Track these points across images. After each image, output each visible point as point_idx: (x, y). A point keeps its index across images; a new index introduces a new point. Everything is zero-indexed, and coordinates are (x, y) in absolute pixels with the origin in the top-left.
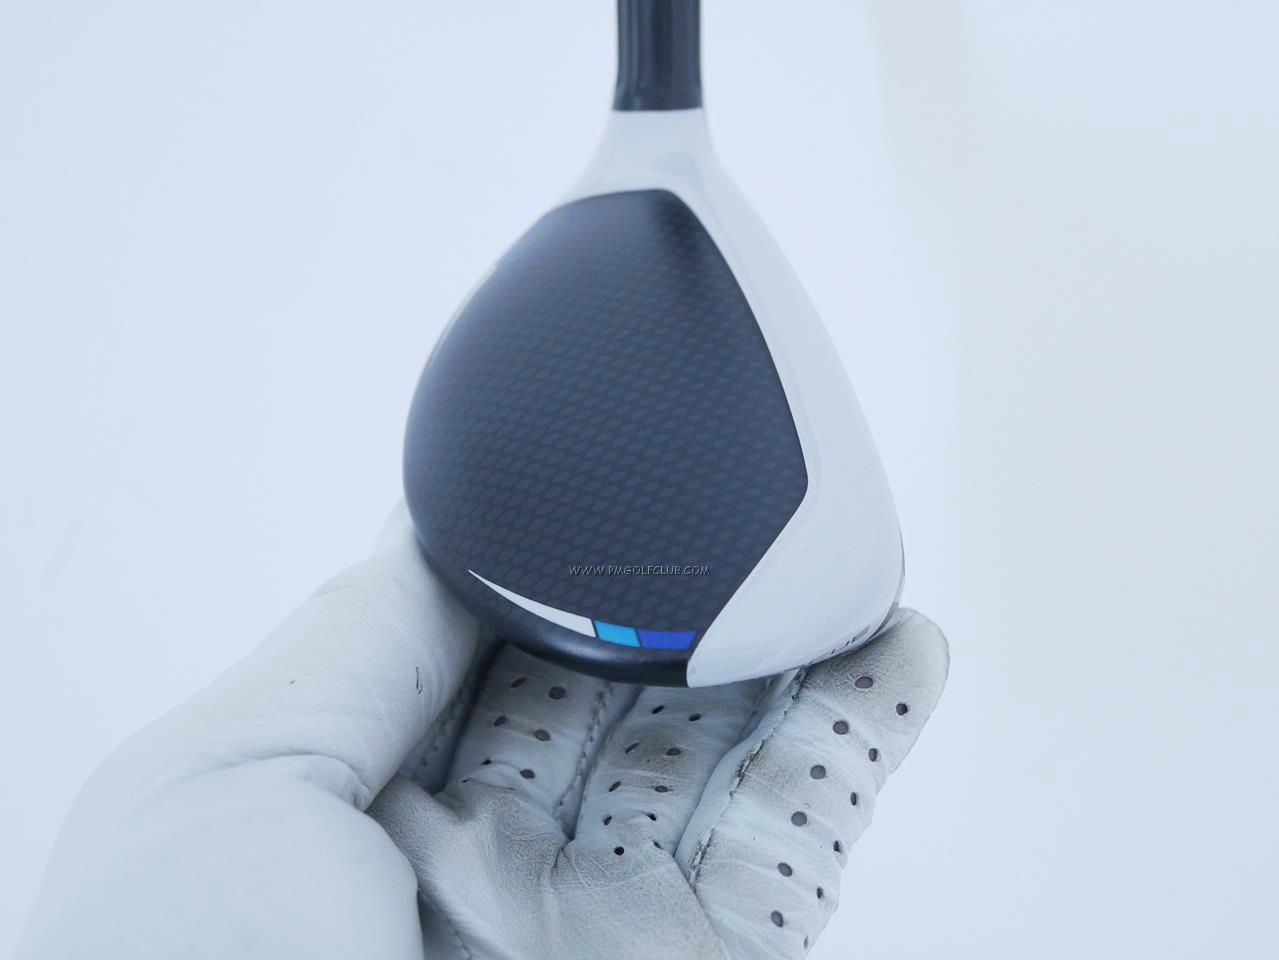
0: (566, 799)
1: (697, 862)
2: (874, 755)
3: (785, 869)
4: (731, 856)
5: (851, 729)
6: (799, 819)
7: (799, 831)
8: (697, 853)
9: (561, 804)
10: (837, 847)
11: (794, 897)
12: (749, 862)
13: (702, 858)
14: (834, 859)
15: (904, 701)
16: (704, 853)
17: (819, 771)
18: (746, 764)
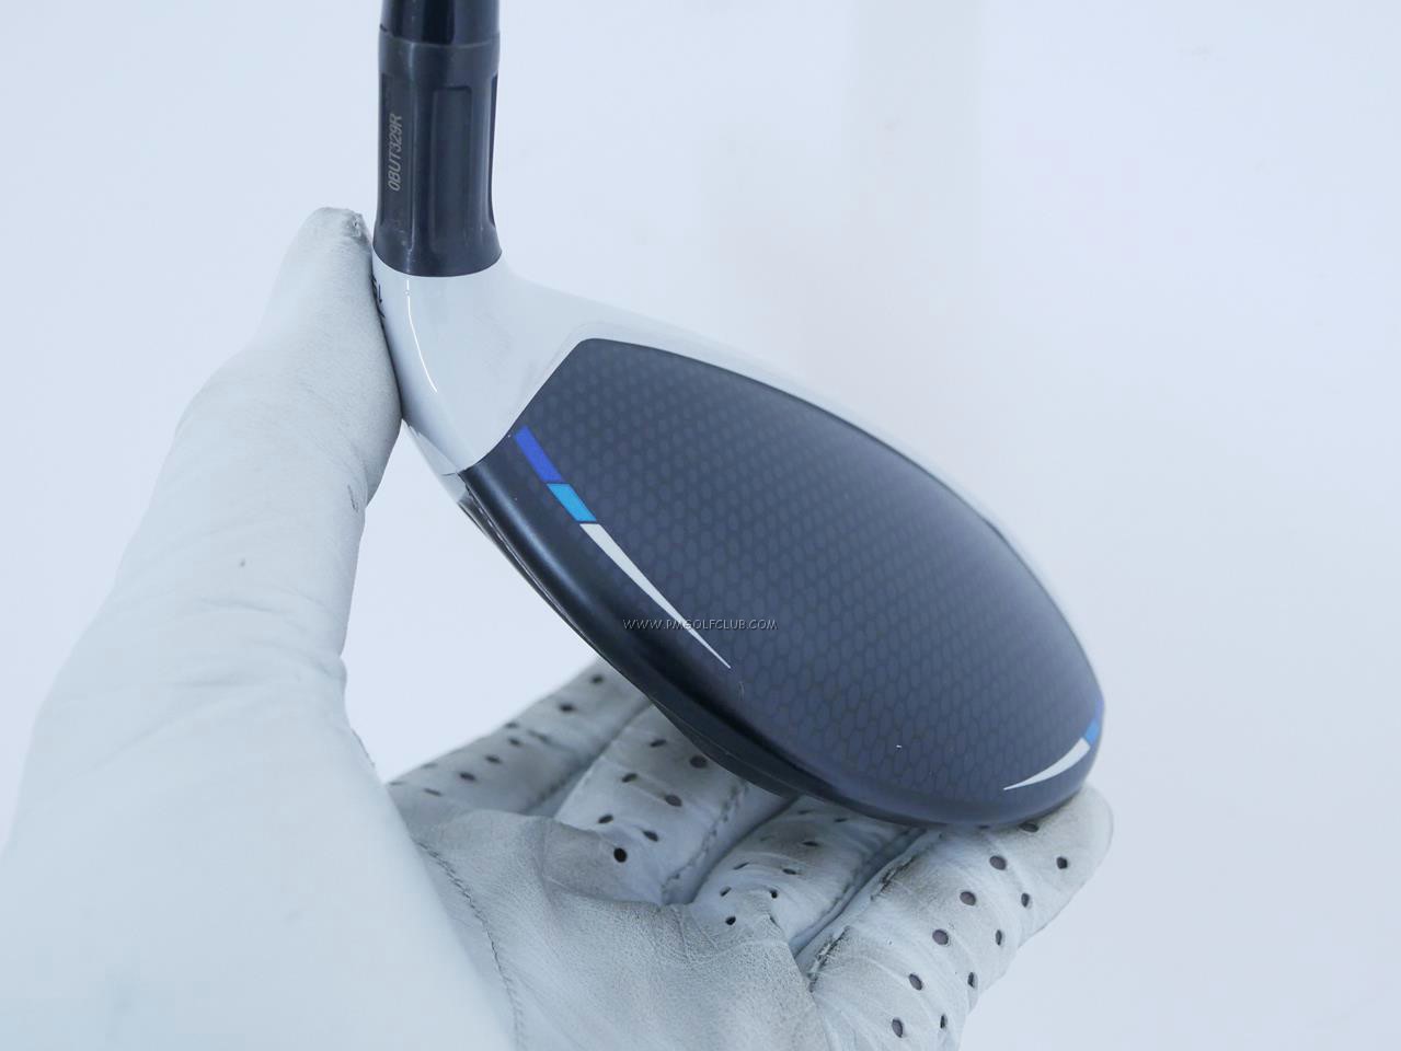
0: (683, 874)
1: (823, 953)
2: (1026, 899)
3: (917, 982)
4: (862, 953)
5: (1008, 867)
6: (941, 937)
7: (938, 949)
8: (825, 945)
9: (677, 877)
10: (971, 980)
11: (919, 1013)
12: (882, 963)
13: (831, 949)
14: (966, 992)
15: (1065, 855)
16: (835, 944)
17: (969, 898)
18: (892, 873)
